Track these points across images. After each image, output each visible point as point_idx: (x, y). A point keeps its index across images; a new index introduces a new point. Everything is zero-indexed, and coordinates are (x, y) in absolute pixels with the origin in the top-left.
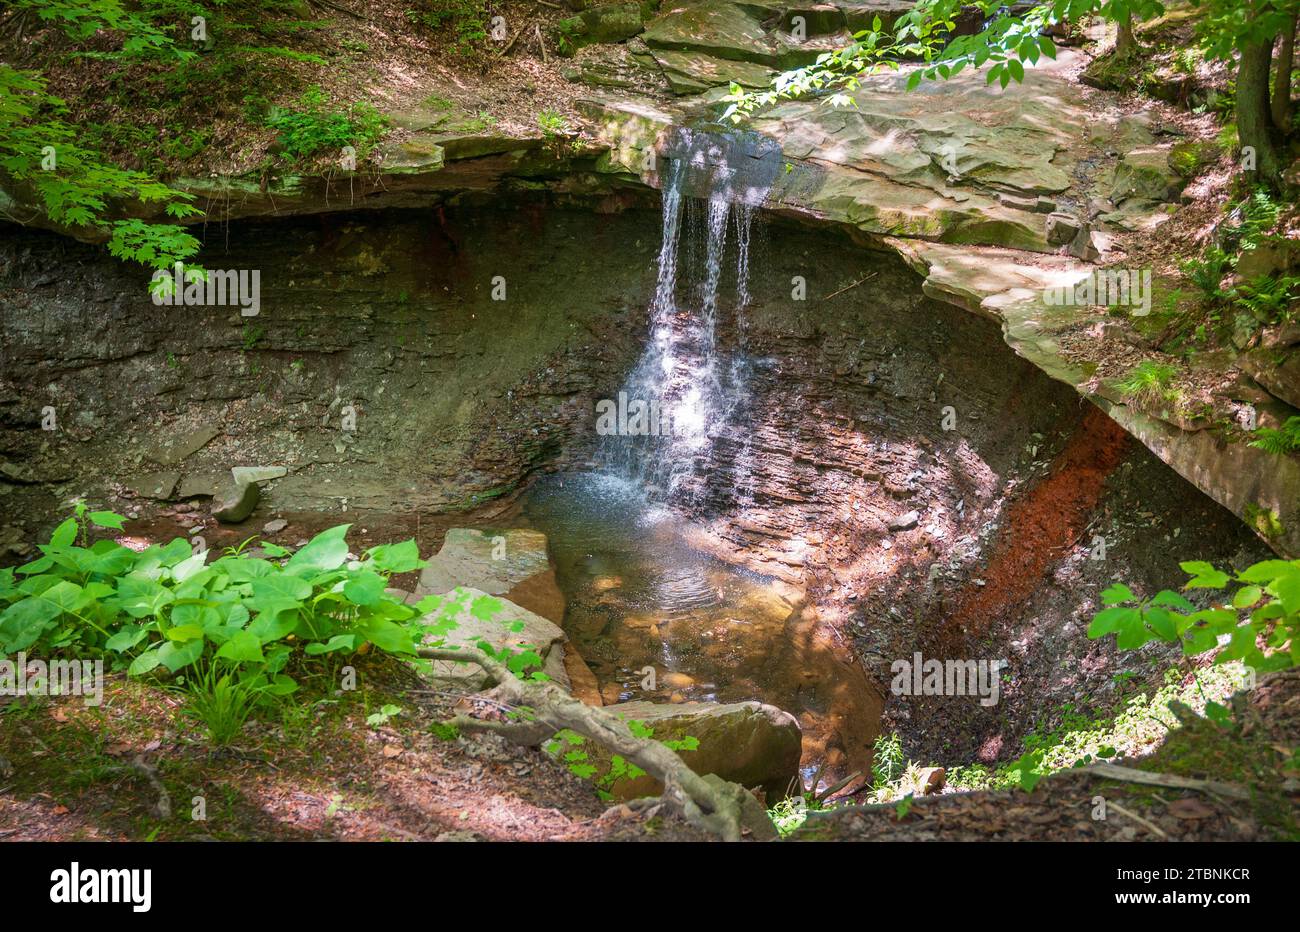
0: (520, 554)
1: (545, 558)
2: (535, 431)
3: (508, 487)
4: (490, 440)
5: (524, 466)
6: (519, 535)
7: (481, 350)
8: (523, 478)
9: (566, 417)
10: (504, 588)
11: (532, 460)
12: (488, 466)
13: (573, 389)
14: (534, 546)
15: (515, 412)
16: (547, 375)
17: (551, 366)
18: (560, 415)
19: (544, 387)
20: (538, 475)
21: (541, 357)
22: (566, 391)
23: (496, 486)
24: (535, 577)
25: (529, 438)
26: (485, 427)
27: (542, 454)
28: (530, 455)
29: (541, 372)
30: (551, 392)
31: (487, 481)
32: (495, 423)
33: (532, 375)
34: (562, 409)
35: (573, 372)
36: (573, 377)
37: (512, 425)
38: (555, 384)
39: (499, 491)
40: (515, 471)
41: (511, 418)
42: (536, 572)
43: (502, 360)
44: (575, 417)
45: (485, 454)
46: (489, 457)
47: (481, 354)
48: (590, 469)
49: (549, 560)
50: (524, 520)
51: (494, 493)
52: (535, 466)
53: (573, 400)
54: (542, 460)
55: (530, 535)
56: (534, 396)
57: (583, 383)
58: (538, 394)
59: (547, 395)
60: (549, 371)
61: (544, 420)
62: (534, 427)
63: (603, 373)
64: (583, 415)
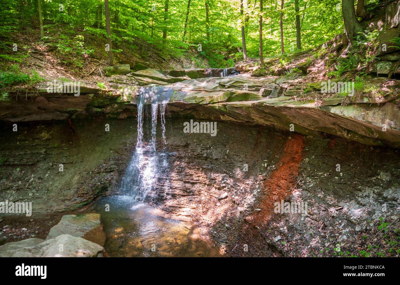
0: (90, 221)
1: (99, 222)
2: (99, 183)
3: (89, 201)
4: (84, 187)
5: (95, 195)
6: (90, 215)
7: (82, 160)
8: (95, 199)
9: (110, 178)
10: (83, 234)
11: (98, 193)
12: (82, 195)
13: (112, 170)
14: (95, 219)
15: (92, 178)
16: (103, 166)
17: (105, 163)
18: (108, 178)
19: (102, 170)
20: (100, 198)
21: (102, 161)
22: (109, 170)
23: (85, 201)
24: (95, 229)
25: (97, 185)
26: (82, 183)
27: (101, 191)
28: (97, 191)
29: (101, 165)
30: (104, 171)
31: (82, 200)
32: (86, 182)
33: (98, 166)
34: (108, 176)
35: (112, 165)
36: (112, 166)
37: (91, 182)
38: (106, 169)
39: (86, 203)
40: (92, 196)
41: (91, 180)
42: (96, 227)
43: (89, 163)
44: (113, 178)
45: (82, 192)
46: (83, 192)
47: (82, 162)
48: (117, 194)
49: (101, 223)
51: (84, 203)
52: (99, 195)
53: (112, 173)
54: (102, 193)
55: (94, 215)
56: (99, 173)
57: (115, 168)
58: (100, 172)
59: (103, 172)
60: (104, 165)
61: (102, 180)
62: (99, 182)
63: (121, 164)
64: (115, 178)
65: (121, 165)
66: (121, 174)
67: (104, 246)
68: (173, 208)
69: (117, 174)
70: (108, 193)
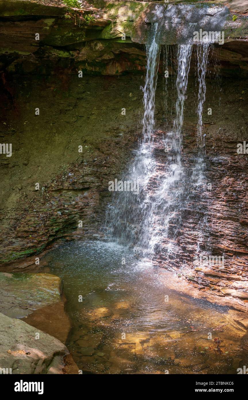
0: (39, 290)
1: (58, 293)
2: (59, 213)
3: (38, 249)
4: (28, 218)
5: (51, 236)
6: (40, 277)
7: (26, 162)
8: (49, 244)
9: (81, 204)
10: (25, 314)
11: (57, 232)
12: (25, 235)
13: (86, 186)
14: (50, 285)
15: (46, 200)
16: (69, 177)
17: (72, 171)
18: (77, 203)
19: (66, 184)
20: (61, 242)
21: (66, 166)
22: (81, 187)
23: (30, 248)
24: (49, 306)
25: (54, 217)
26: (25, 210)
27: (64, 228)
28: (56, 229)
29: (65, 175)
30: (71, 188)
31: (24, 245)
32: (32, 208)
33: (59, 177)
34: (78, 199)
35: (87, 175)
36: (86, 178)
37: (44, 209)
38: (74, 183)
39: (31, 251)
40: (45, 238)
41: (44, 204)
42: (51, 303)
43: (40, 168)
44: (87, 205)
45: (24, 227)
46: (26, 229)
47: (26, 165)
48: (95, 239)
49: (61, 295)
50: (47, 269)
51: (28, 252)
52: (59, 236)
53: (86, 194)
54: (64, 232)
55: (48, 278)
56: (59, 191)
57: (93, 182)
58: (63, 189)
59: (68, 190)
60: (70, 175)
61: (66, 206)
62: (59, 210)
63: (106, 175)
64: (92, 203)
65: (106, 177)
66: (103, 197)
67: (67, 343)
68: (212, 279)
69: (96, 196)
70: (76, 234)
